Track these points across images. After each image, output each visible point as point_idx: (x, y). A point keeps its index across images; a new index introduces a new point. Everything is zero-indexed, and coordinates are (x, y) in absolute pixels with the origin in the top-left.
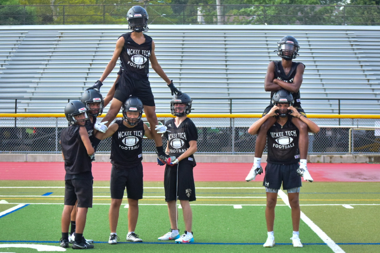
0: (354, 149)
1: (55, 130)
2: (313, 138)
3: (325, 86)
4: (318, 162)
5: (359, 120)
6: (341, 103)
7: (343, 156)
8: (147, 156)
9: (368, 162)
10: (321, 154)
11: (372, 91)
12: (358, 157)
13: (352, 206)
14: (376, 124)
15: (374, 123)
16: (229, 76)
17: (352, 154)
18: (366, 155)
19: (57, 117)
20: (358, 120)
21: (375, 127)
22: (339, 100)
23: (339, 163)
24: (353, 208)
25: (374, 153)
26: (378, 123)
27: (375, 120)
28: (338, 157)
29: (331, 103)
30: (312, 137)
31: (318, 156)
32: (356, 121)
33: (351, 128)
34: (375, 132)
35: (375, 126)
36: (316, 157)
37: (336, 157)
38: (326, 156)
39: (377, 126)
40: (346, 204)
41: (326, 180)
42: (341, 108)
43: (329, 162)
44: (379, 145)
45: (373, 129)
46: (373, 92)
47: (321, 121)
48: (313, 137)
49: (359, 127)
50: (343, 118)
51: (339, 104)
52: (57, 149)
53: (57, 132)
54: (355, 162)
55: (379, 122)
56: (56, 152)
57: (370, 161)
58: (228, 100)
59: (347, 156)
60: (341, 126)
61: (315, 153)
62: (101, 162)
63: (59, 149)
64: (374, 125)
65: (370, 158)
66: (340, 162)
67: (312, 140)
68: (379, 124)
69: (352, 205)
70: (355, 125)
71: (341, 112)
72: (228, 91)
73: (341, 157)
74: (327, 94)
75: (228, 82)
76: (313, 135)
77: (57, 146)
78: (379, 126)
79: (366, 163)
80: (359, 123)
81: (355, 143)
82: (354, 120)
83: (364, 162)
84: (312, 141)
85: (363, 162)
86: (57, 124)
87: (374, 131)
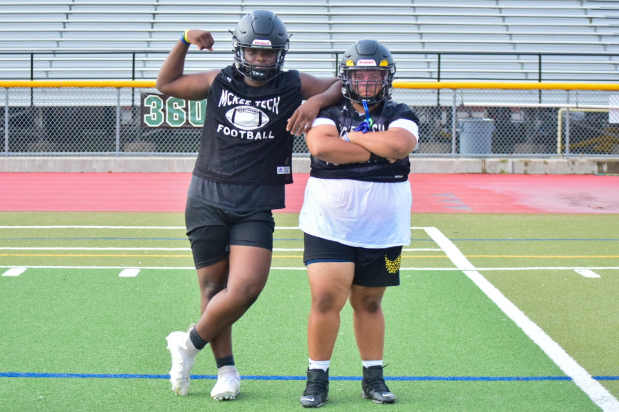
0: (570, 148)
1: (4, 112)
2: (493, 128)
3: (510, 29)
4: (502, 173)
5: (579, 92)
6: (542, 61)
7: (548, 160)
8: (178, 161)
9: (596, 173)
10: (508, 157)
11: (598, 39)
12: (577, 163)
13: (594, 271)
14: (612, 101)
15: (608, 98)
16: (332, 12)
17: (566, 156)
18: (592, 158)
19: (7, 88)
20: (577, 94)
21: (610, 106)
22: (540, 55)
23: (542, 174)
24: (599, 276)
25: (607, 155)
26: (615, 99)
27: (610, 92)
28: (540, 162)
29: (523, 61)
30: (490, 125)
31: (503, 162)
32: (574, 94)
33: (563, 107)
34: (610, 115)
35: (610, 104)
36: (498, 162)
37: (535, 163)
38: (517, 162)
39: (613, 105)
40: (580, 266)
41: (526, 210)
42: (542, 71)
43: (522, 172)
44: (616, 140)
45: (606, 111)
46: (600, 40)
47: (508, 94)
48: (493, 124)
49: (579, 105)
50: (549, 89)
51: (540, 63)
52: (7, 148)
53: (7, 114)
54: (572, 172)
55: (617, 96)
56: (5, 153)
57: (601, 172)
58: (330, 55)
59: (557, 161)
60: (543, 105)
61: (496, 155)
62: (91, 173)
63: (11, 148)
64: (607, 103)
65: (600, 164)
66: (543, 172)
67: (490, 130)
68: (617, 101)
69: (593, 268)
70: (572, 102)
71: (543, 77)
72: (331, 38)
73: (546, 163)
74: (514, 44)
75: (331, 22)
76: (492, 122)
77: (7, 142)
78: (617, 105)
79: (593, 174)
80: (580, 99)
81: (572, 137)
82: (570, 92)
83: (590, 172)
84: (490, 133)
85: (586, 172)
86: (7, 100)
87: (608, 113)
